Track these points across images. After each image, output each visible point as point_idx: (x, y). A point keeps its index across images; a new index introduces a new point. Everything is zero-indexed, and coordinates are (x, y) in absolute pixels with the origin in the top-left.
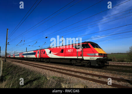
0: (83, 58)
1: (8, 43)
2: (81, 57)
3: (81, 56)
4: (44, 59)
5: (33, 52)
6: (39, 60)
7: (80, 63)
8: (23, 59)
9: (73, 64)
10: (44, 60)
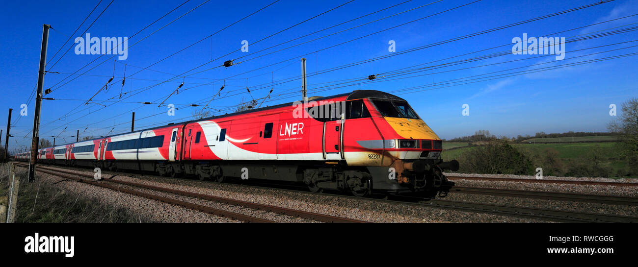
0: (343, 157)
1: (47, 92)
2: (336, 157)
3: (337, 149)
4: (197, 167)
5: (152, 134)
6: (177, 170)
7: (334, 179)
8: (110, 165)
9: (312, 185)
10: (199, 170)
